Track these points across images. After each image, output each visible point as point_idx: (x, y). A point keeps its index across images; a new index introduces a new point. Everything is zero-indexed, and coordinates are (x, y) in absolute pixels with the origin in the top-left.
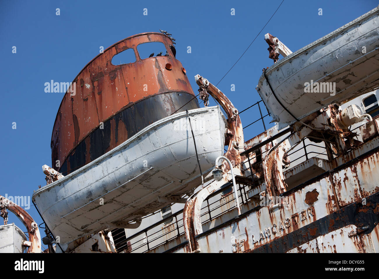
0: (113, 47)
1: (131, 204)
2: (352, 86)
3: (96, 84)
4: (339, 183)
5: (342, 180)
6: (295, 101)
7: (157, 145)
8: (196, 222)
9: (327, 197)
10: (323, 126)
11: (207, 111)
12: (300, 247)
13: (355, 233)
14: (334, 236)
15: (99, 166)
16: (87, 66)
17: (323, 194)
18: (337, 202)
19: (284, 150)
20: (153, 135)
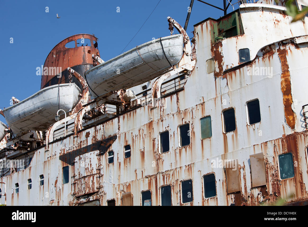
0: (67, 39)
1: (38, 122)
2: (117, 85)
3: (57, 55)
4: (98, 131)
5: (99, 129)
6: (95, 88)
7: (45, 98)
8: (50, 137)
9: (93, 136)
10: (113, 99)
11: (68, 85)
12: (80, 156)
13: (98, 154)
14: (91, 154)
15: (24, 104)
16: (56, 46)
17: (92, 134)
18: (96, 139)
19: (86, 111)
20: (44, 93)
